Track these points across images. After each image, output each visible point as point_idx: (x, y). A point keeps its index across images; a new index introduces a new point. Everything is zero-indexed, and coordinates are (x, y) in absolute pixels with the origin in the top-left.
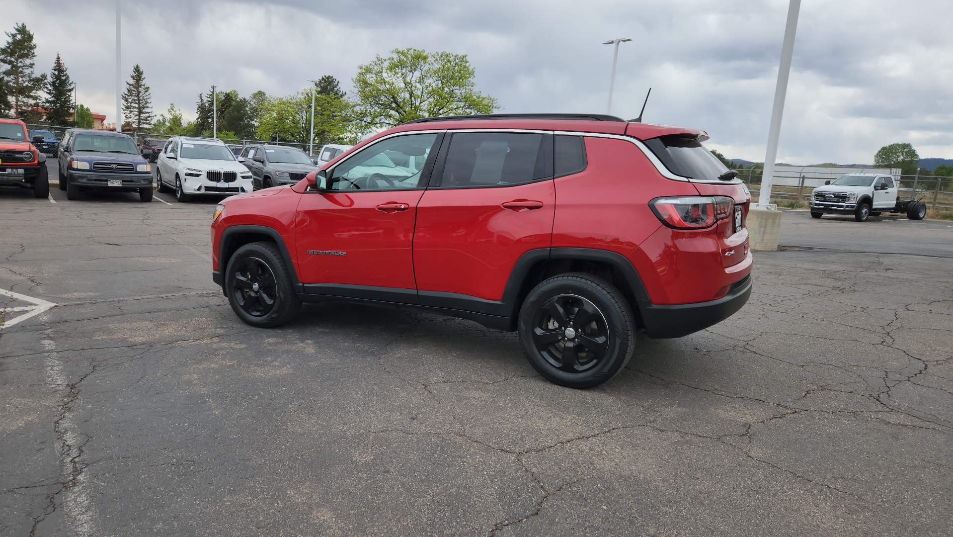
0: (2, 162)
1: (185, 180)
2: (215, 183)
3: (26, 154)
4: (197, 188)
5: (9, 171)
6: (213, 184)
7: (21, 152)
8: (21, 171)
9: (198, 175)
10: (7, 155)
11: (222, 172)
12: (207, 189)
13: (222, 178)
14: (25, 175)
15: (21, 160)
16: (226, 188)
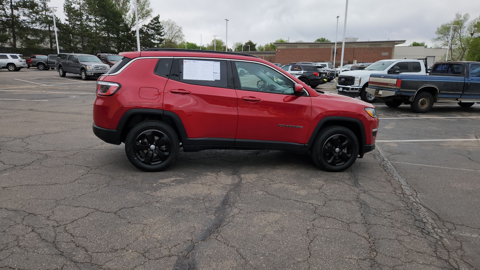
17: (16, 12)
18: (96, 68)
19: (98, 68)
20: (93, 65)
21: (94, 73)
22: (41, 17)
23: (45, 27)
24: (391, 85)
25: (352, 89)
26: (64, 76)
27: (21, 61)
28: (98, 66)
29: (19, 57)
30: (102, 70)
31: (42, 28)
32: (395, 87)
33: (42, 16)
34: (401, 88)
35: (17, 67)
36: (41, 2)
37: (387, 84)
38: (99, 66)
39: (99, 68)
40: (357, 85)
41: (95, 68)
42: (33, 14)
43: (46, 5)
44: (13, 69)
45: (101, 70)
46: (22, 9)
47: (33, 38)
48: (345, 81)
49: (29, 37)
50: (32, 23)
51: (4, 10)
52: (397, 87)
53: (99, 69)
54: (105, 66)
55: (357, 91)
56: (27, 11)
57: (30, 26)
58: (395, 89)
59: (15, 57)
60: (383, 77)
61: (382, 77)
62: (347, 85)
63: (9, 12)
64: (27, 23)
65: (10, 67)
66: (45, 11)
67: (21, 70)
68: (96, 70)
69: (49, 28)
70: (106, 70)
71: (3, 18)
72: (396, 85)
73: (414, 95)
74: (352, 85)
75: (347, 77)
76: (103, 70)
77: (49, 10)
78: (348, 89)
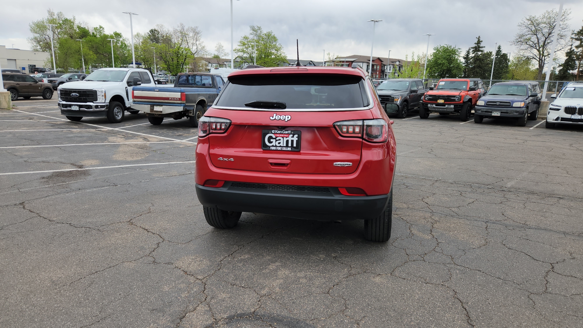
0: (444, 102)
1: (549, 112)
2: (570, 115)
3: (457, 97)
4: (555, 118)
5: (447, 106)
6: (568, 116)
7: (454, 96)
8: (452, 106)
9: (558, 110)
10: (447, 98)
11: (578, 107)
12: (563, 119)
13: (577, 111)
14: (454, 108)
15: (454, 100)
16: (579, 119)
24: (174, 99)
25: (97, 107)
32: (180, 102)
34: (187, 102)
37: (167, 99)
40: (102, 101)
48: (79, 96)
52: (182, 102)
55: (103, 109)
58: (181, 103)
60: (158, 90)
61: (155, 90)
62: (86, 102)
72: (180, 99)
73: (194, 109)
74: (94, 102)
75: (83, 91)
78: (90, 107)
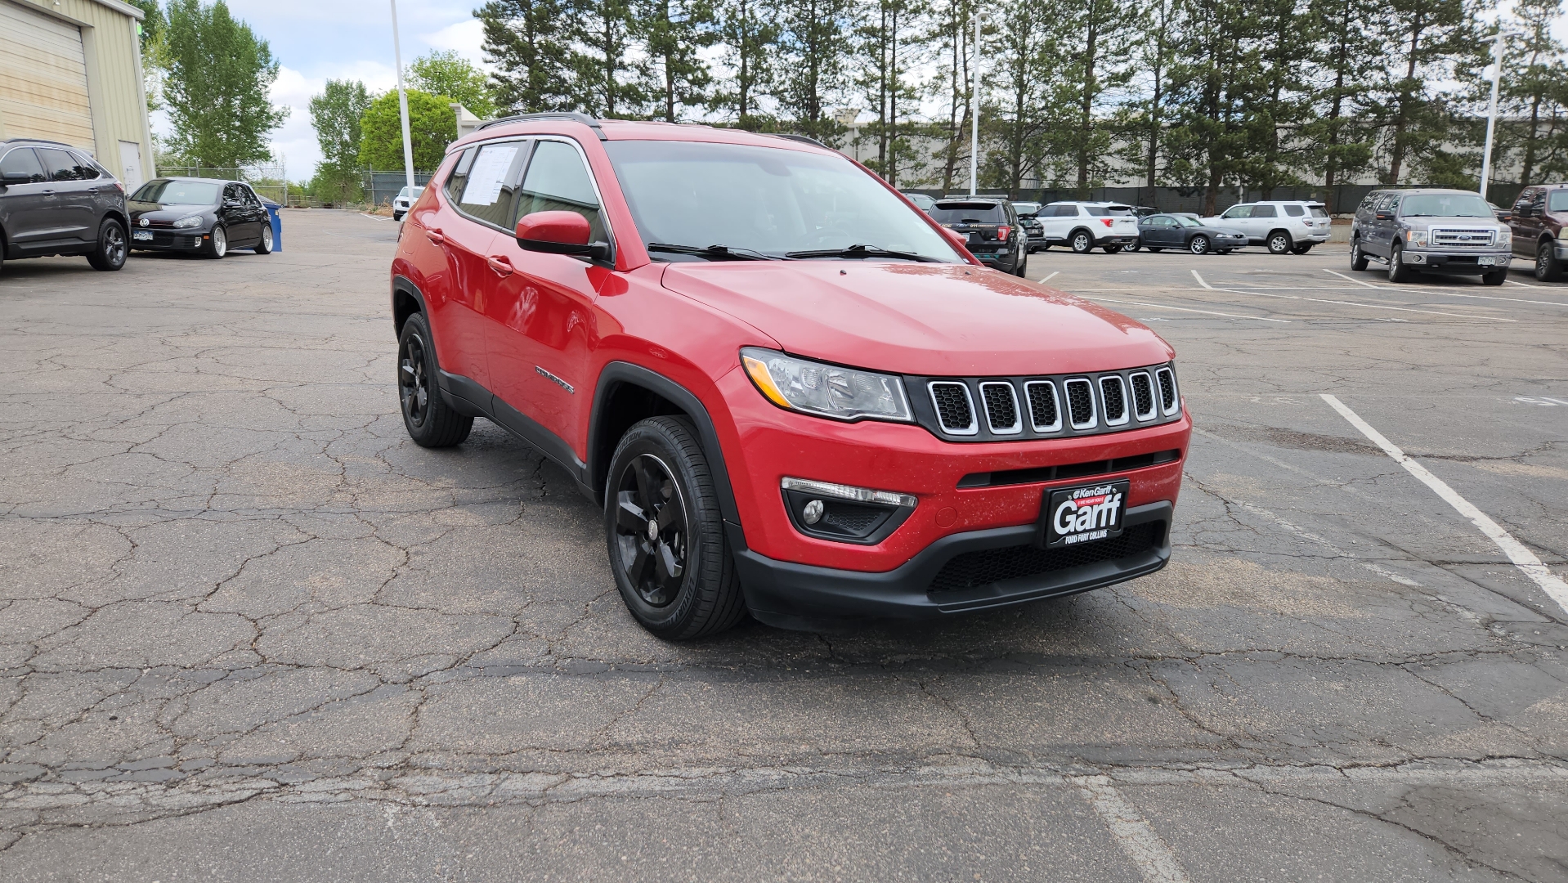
17: (1419, 70)
18: (1442, 237)
19: (1450, 237)
20: (1430, 228)
21: (1429, 258)
22: (1513, 74)
23: (1517, 108)
26: (1360, 266)
27: (1310, 224)
28: (1455, 231)
29: (1308, 212)
30: (1465, 245)
31: (1505, 115)
33: (1516, 72)
35: (1295, 239)
36: (1529, 22)
38: (1459, 231)
39: (1455, 237)
41: (1437, 237)
42: (1474, 71)
43: (1545, 31)
44: (1283, 247)
45: (1461, 244)
46: (1442, 55)
47: (1462, 150)
49: (1447, 147)
50: (1472, 99)
51: (1381, 69)
53: (1457, 241)
54: (1487, 231)
56: (1451, 61)
57: (1465, 109)
59: (1294, 212)
63: (1399, 72)
64: (1454, 103)
65: (1275, 240)
66: (1534, 52)
67: (1312, 250)
68: (1441, 244)
69: (1535, 112)
70: (1485, 245)
71: (1372, 95)
76: (1473, 245)
77: (1548, 48)
